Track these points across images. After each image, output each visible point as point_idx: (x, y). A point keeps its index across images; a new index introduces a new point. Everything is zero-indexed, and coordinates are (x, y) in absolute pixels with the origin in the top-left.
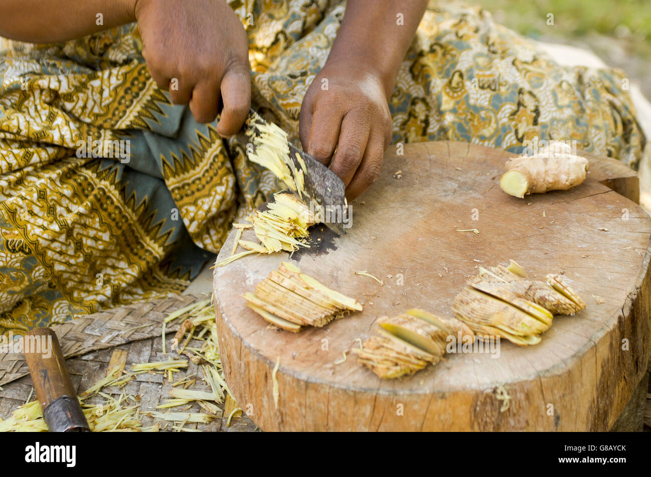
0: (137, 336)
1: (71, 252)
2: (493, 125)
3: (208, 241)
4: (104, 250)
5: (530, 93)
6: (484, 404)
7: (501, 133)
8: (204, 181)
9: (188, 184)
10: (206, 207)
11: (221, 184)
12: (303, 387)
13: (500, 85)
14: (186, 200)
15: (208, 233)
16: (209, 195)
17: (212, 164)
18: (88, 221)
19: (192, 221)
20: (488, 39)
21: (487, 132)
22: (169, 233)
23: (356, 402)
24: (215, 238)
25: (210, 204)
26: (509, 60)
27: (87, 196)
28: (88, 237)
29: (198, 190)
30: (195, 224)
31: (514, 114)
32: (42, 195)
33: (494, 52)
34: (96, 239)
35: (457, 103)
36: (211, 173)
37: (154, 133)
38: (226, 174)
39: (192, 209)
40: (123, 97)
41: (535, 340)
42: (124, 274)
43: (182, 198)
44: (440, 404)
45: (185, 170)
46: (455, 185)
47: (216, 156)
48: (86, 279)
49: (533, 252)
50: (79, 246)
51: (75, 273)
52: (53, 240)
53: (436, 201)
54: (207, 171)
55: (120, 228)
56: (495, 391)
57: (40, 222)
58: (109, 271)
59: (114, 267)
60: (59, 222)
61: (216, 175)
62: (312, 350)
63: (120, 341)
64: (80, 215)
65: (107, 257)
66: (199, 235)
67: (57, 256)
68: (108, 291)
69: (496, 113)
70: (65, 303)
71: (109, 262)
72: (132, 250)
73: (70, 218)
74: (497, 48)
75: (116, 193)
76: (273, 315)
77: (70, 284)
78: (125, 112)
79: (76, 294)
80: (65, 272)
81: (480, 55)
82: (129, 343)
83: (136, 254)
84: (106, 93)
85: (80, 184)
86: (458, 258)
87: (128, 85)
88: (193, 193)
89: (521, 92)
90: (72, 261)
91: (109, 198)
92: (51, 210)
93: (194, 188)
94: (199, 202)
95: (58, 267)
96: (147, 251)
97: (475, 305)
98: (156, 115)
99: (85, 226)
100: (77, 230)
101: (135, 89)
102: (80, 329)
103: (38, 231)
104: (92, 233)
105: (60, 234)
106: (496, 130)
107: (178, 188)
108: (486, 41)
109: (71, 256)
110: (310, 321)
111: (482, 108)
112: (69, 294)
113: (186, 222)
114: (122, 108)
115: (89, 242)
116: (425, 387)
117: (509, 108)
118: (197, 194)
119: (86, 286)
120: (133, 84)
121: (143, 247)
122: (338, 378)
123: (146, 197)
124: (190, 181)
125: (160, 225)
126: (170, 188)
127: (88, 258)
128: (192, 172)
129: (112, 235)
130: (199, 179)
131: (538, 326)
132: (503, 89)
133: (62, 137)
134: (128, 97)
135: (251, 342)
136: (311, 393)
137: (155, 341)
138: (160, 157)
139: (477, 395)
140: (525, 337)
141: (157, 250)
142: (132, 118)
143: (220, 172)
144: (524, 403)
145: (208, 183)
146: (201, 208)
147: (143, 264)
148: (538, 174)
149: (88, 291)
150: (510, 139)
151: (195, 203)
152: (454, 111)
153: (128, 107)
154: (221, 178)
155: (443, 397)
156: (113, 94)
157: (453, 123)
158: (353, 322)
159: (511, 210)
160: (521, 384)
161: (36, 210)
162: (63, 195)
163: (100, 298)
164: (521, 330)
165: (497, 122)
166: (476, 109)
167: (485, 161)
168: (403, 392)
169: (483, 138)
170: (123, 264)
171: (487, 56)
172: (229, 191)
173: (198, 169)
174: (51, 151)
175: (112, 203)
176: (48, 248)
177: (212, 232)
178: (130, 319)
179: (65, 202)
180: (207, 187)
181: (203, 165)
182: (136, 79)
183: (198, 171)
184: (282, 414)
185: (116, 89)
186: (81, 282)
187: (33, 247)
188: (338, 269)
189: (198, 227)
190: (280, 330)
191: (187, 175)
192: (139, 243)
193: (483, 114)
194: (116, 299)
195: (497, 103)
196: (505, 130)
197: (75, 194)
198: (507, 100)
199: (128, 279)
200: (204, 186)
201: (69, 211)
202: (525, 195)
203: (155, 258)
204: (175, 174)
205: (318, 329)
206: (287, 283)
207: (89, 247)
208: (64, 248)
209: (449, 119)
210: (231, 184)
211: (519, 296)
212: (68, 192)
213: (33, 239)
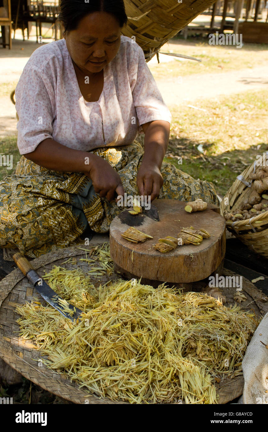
0: (79, 254)
1: (59, 230)
2: (178, 195)
3: (95, 229)
4: (67, 230)
5: (188, 187)
6: (187, 258)
7: (180, 198)
8: (94, 210)
9: (90, 211)
10: (95, 218)
11: (100, 211)
12: (140, 256)
13: (180, 184)
14: (89, 216)
15: (95, 226)
16: (96, 214)
17: (97, 205)
18: (64, 221)
19: (91, 222)
20: (175, 172)
21: (176, 197)
22: (84, 227)
23: (155, 259)
24: (97, 228)
25: (96, 217)
26: (182, 177)
27: (63, 214)
28: (64, 226)
29: (93, 213)
30: (92, 223)
31: (184, 192)
32: (53, 213)
33: (177, 175)
34: (66, 227)
35: (167, 189)
36: (97, 208)
37: (80, 196)
38: (102, 208)
39: (91, 218)
40: (72, 185)
41: (199, 244)
42: (72, 238)
43: (88, 215)
44: (176, 258)
45: (89, 207)
46: (172, 210)
47: (99, 203)
48: (61, 239)
49: (195, 225)
50: (61, 229)
51: (59, 237)
52: (55, 226)
53: (167, 214)
54: (95, 207)
55: (72, 224)
56: (190, 255)
57: (52, 221)
58: (67, 237)
59: (68, 236)
60: (57, 221)
61: (98, 208)
62: (142, 247)
63: (74, 255)
64: (62, 219)
65: (67, 233)
66: (92, 227)
67: (56, 231)
68: (68, 242)
69: (179, 192)
70: (55, 246)
71: (68, 234)
72: (73, 231)
73: (60, 220)
74: (178, 174)
75: (71, 213)
76: (130, 239)
77: (57, 240)
78: (73, 189)
79: (58, 244)
80: (57, 236)
81: (173, 176)
82: (77, 256)
83: (74, 232)
84: (66, 185)
85: (62, 211)
86: (176, 227)
87: (73, 182)
88: (91, 214)
89: (186, 186)
90: (59, 233)
91: (69, 215)
92: (55, 218)
93: (91, 212)
94: (93, 217)
95: (56, 234)
96: (78, 231)
97: (183, 235)
98: (81, 191)
99: (63, 223)
100: (61, 224)
101: (75, 183)
102: (62, 252)
103: (52, 223)
104: (65, 225)
105: (57, 224)
106: (179, 197)
107: (87, 212)
108: (174, 172)
109: (59, 231)
110: (140, 240)
111: (175, 191)
112: (56, 243)
113: (89, 222)
114: (72, 188)
115: (64, 228)
116: (173, 254)
117: (182, 191)
118: (92, 214)
119: (61, 241)
120: (74, 182)
121: (76, 230)
122: (150, 253)
123: (78, 215)
124: (90, 210)
125: (81, 224)
126: (85, 212)
127: (63, 232)
128: (91, 208)
129: (70, 226)
130: (93, 210)
131: (199, 240)
132: (181, 186)
133: (57, 197)
134: (73, 185)
135: (125, 245)
136: (143, 257)
137: (84, 255)
138: (82, 203)
139: (186, 256)
140: (196, 243)
141: (81, 231)
142: (75, 191)
143: (100, 207)
144: (197, 259)
145: (96, 211)
146: (94, 218)
147: (77, 235)
148: (195, 206)
149: (61, 243)
150: (183, 199)
151: (92, 217)
152: (166, 191)
153: (73, 188)
154: (100, 209)
155: (177, 257)
156: (69, 184)
157: (167, 195)
158: (151, 241)
159: (188, 216)
160: (196, 253)
161: (51, 217)
162: (58, 214)
163: (66, 244)
164: (195, 241)
165: (179, 195)
166: (173, 191)
167: (179, 204)
168: (167, 255)
169: (175, 199)
170: (71, 235)
171: (175, 176)
172: (102, 213)
173: (92, 207)
174: (53, 201)
175: (70, 216)
176: (54, 228)
177: (96, 226)
178: (76, 249)
179: (58, 215)
180: (95, 212)
181: (94, 206)
182: (75, 180)
183: (93, 208)
184: (133, 264)
185: (69, 183)
186: (60, 240)
187: (50, 228)
188: (144, 229)
189: (93, 224)
190: (132, 243)
191: (90, 209)
192: (75, 229)
193: (175, 192)
194: (69, 245)
195: (179, 189)
196: (182, 197)
197: (60, 214)
198: (182, 189)
199: (73, 239)
200: (94, 212)
201: (59, 218)
202: (192, 212)
203: (80, 233)
204: (86, 208)
205: (143, 242)
206: (133, 231)
207: (64, 229)
208: (58, 229)
209: (165, 193)
210: (103, 211)
211: (194, 233)
212: (59, 213)
213: (50, 225)
